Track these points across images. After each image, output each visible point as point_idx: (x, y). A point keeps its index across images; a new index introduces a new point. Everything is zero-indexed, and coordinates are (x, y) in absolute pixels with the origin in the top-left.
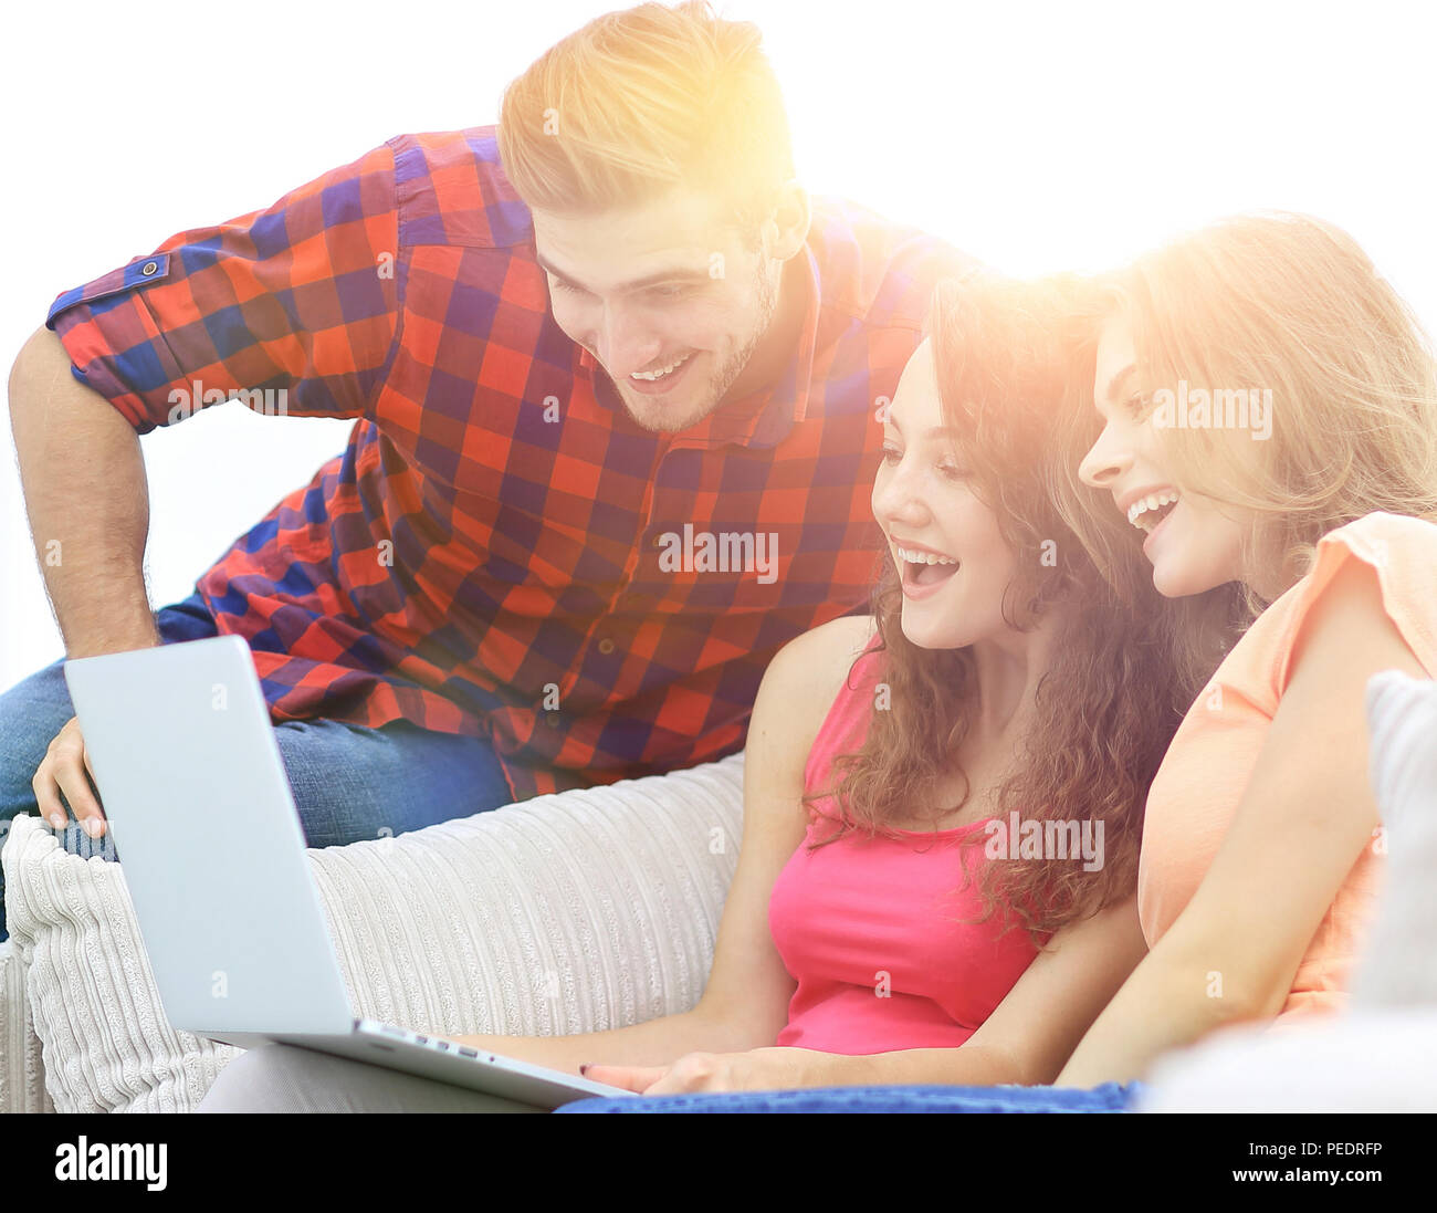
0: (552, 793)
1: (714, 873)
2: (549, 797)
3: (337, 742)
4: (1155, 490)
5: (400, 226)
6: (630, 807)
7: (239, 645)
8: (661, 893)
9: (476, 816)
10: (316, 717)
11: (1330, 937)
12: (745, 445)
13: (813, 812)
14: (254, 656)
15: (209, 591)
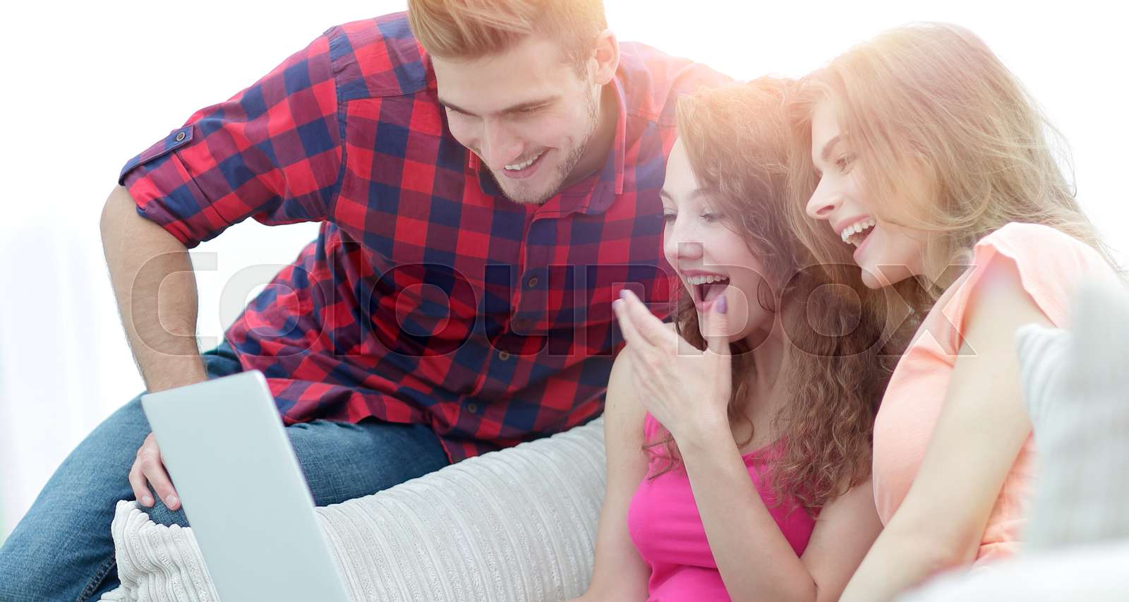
0: (476, 456)
1: (589, 500)
2: (474, 459)
3: (329, 433)
4: (859, 219)
5: (337, 89)
6: (528, 460)
7: (258, 376)
8: (555, 516)
9: (426, 476)
10: (314, 419)
11: (1005, 507)
12: (584, 212)
13: (652, 455)
14: (269, 382)
15: (234, 339)
